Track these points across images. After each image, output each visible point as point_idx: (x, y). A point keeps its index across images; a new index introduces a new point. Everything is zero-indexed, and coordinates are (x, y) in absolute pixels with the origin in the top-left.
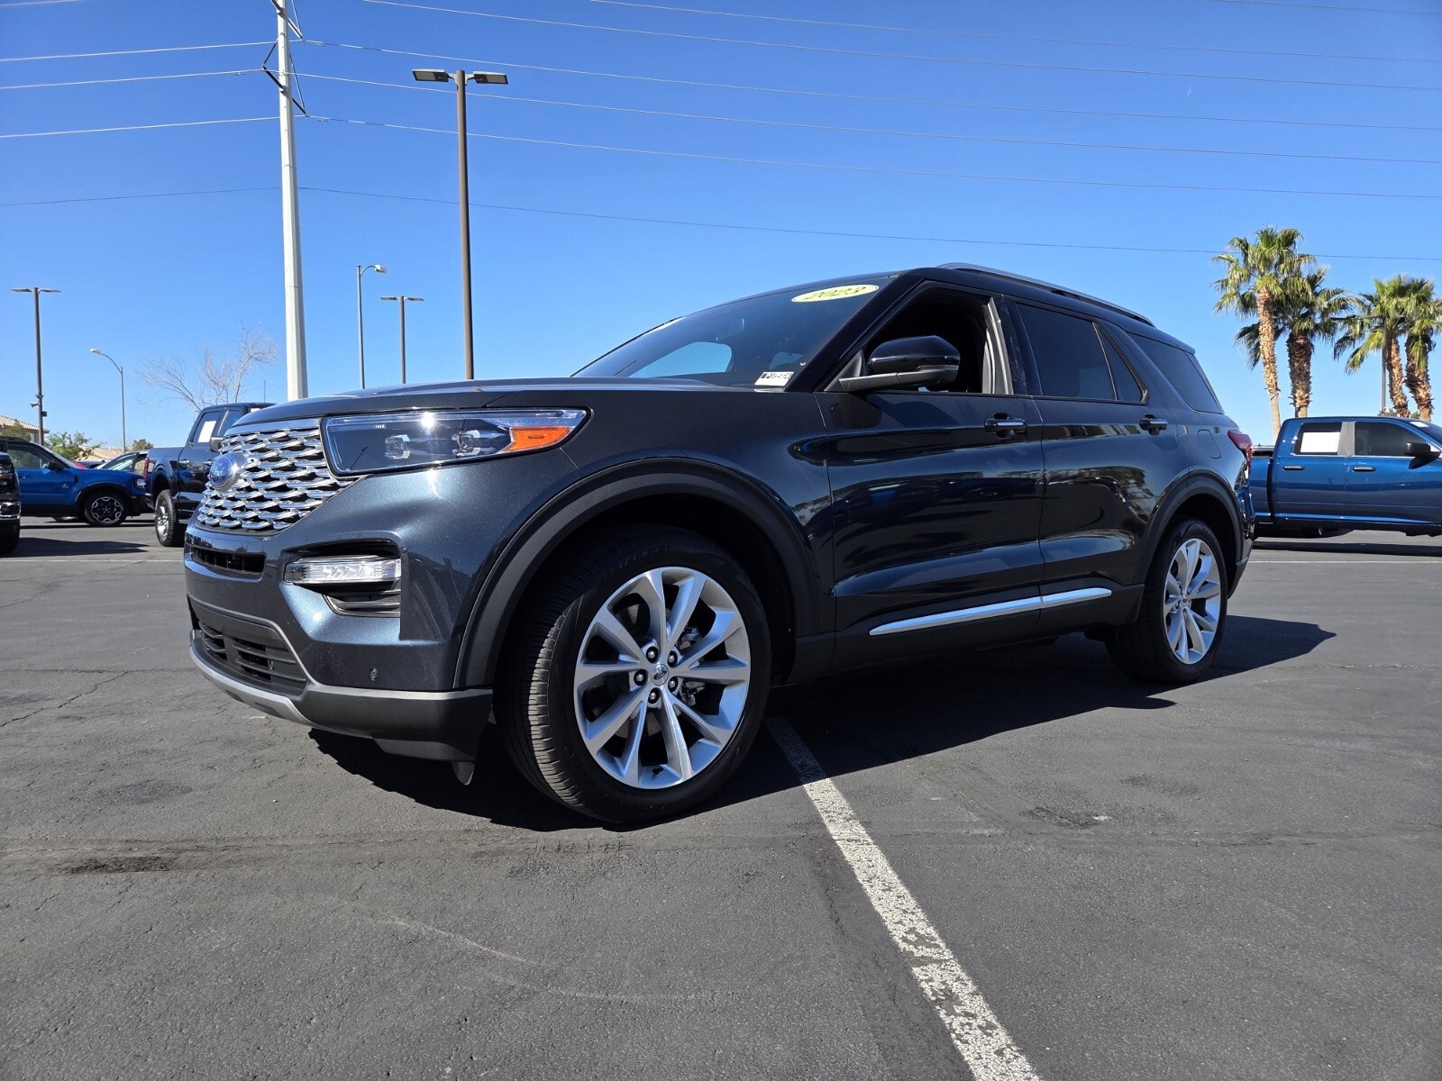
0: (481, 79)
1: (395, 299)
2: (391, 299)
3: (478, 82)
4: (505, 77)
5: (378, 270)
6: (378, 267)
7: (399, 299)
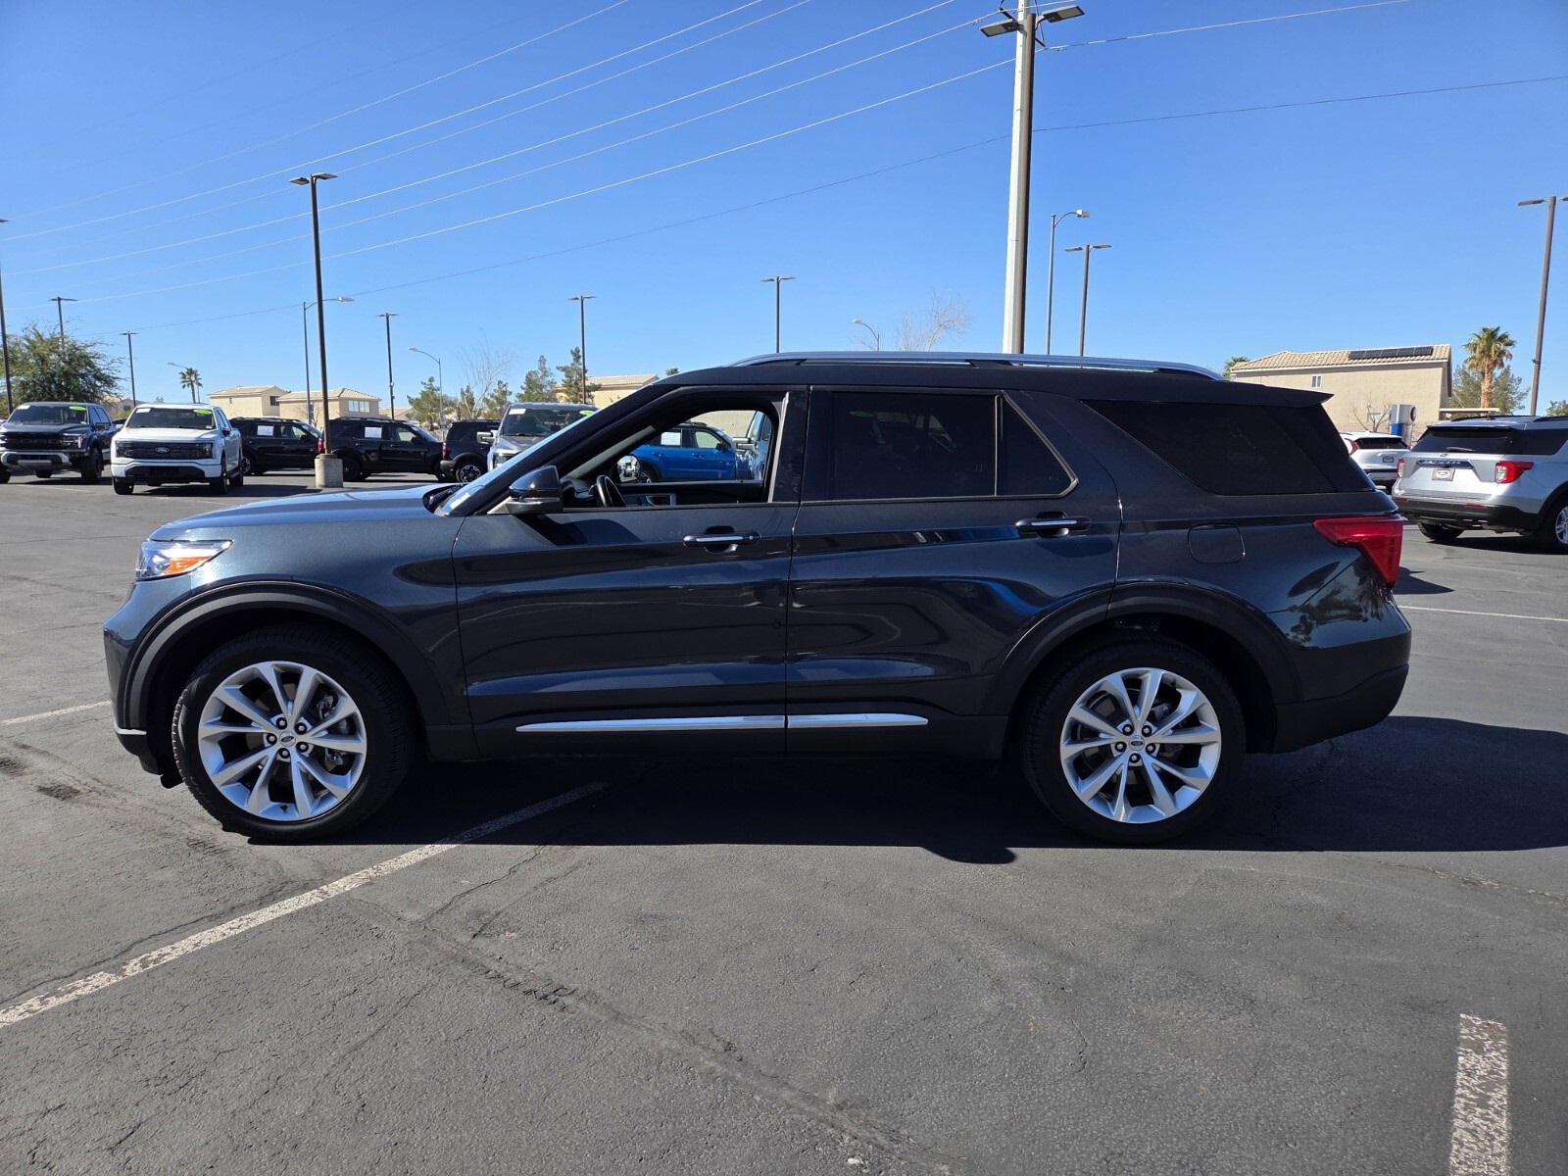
0: (1054, 17)
1: (1080, 249)
2: (1076, 249)
3: (1051, 21)
4: (1078, 7)
5: (1079, 216)
6: (1080, 212)
7: (1085, 248)
